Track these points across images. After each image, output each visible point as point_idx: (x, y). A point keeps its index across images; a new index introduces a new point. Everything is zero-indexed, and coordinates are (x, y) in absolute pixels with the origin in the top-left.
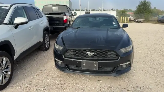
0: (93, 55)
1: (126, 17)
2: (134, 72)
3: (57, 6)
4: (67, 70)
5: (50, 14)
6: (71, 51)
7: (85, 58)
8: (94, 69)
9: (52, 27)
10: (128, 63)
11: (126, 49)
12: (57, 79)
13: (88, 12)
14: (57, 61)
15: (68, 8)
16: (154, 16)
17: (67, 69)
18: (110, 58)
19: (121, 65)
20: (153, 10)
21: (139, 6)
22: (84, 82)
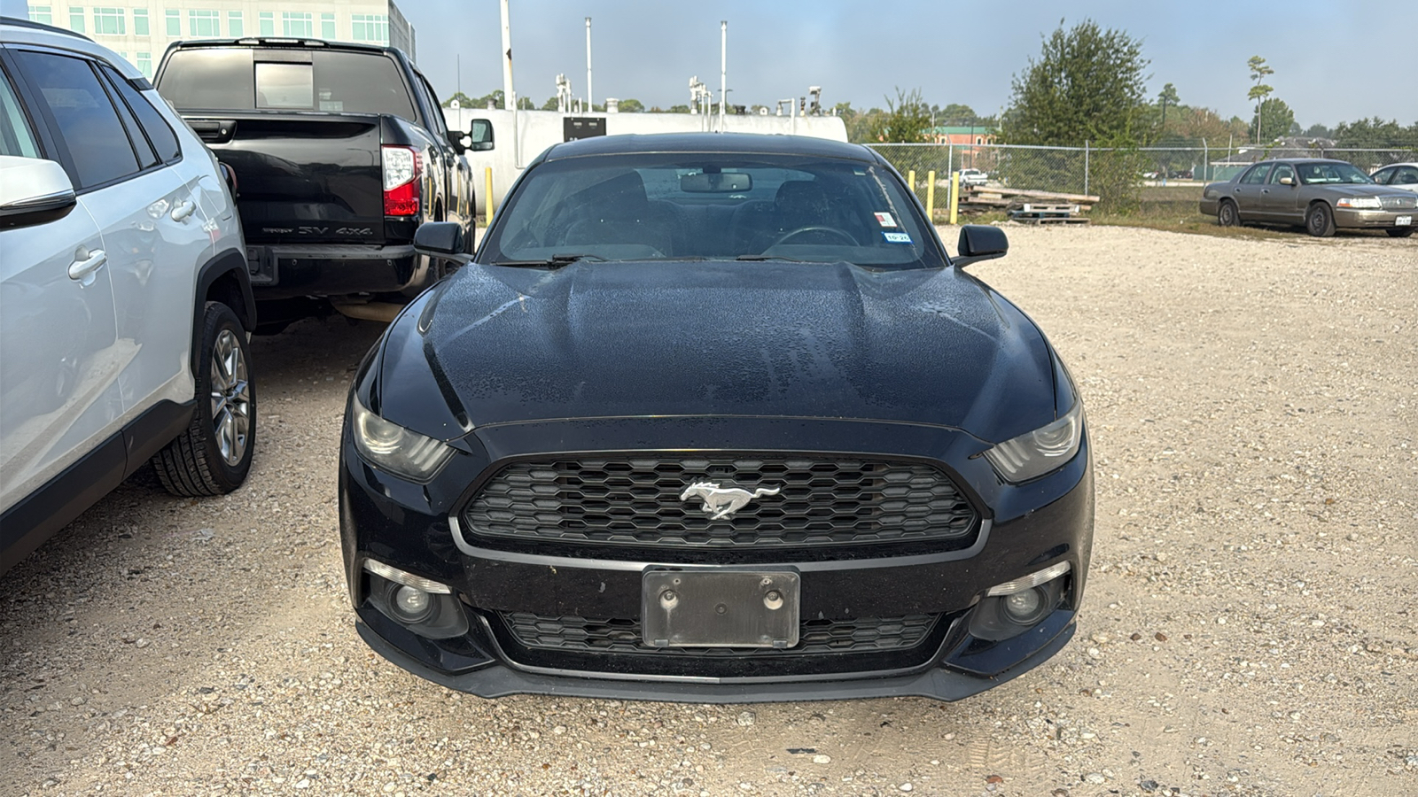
0: (751, 505)
1: (932, 174)
2: (1094, 652)
3: (305, 55)
4: (500, 670)
5: (245, 129)
6: (538, 475)
7: (673, 541)
8: (765, 643)
9: (269, 262)
10: (1054, 572)
11: (1030, 447)
12: (393, 763)
13: (585, 121)
14: (387, 581)
15: (417, 80)
16: (1166, 161)
17: (494, 654)
18: (901, 528)
19: (995, 591)
20: (1156, 112)
21: (1042, 79)
22: (663, 776)
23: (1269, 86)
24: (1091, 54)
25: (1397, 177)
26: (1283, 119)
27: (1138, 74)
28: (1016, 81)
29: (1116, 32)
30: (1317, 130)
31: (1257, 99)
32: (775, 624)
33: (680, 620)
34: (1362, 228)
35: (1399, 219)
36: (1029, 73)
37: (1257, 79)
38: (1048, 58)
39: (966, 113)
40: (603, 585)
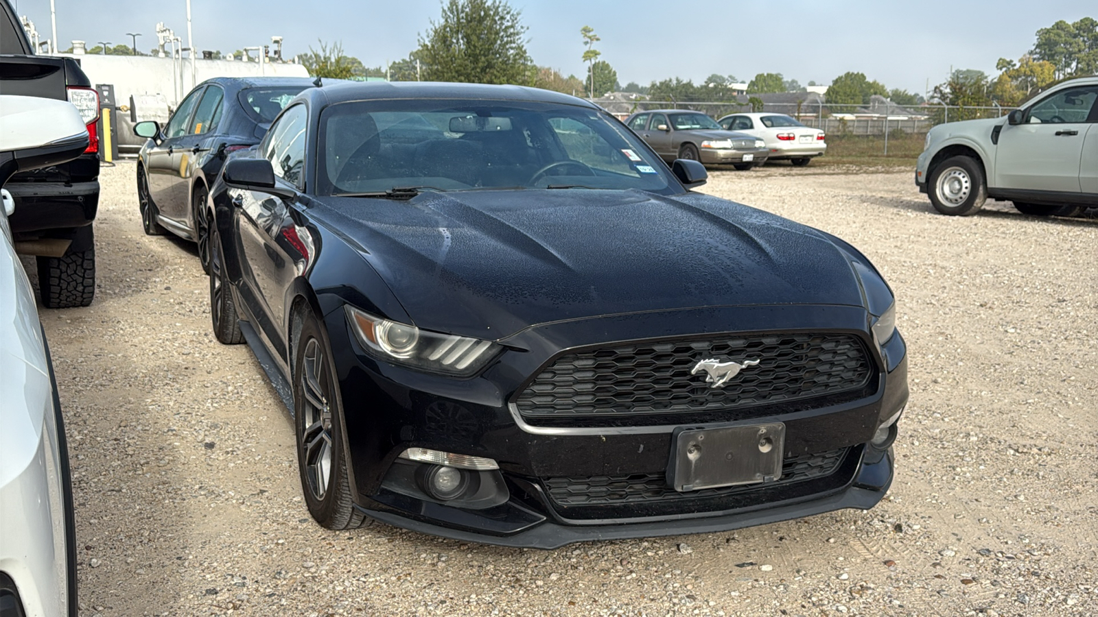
6: (578, 363)
8: (758, 479)
19: (883, 425)
21: (443, 38)
23: (598, 51)
24: (481, 20)
25: (735, 125)
26: (609, 77)
27: (520, 38)
28: (421, 40)
29: (500, 2)
30: (632, 88)
31: (589, 61)
32: (765, 464)
33: (702, 469)
34: (719, 164)
35: (745, 156)
36: (432, 33)
37: (588, 45)
38: (446, 20)
39: (356, 65)
40: (642, 446)
